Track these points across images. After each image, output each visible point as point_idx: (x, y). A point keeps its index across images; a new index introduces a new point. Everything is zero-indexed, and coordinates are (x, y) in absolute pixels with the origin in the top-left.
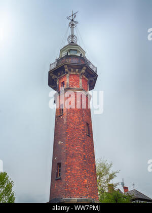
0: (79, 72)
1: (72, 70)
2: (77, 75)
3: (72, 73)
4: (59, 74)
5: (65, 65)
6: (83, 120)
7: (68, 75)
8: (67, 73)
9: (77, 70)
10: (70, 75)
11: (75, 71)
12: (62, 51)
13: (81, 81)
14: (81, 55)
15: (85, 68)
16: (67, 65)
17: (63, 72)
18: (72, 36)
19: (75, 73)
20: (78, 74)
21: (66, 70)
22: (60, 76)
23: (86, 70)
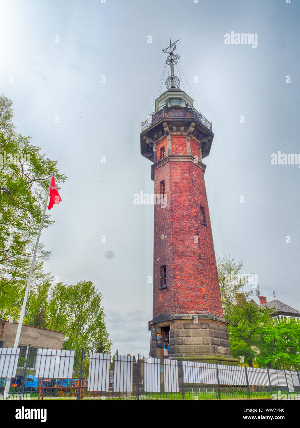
0: (185, 131)
1: (175, 128)
2: (182, 136)
3: (175, 134)
4: (156, 136)
5: (164, 122)
6: (195, 202)
7: (169, 137)
8: (168, 134)
9: (182, 128)
10: (173, 136)
11: (179, 130)
12: (158, 101)
13: (188, 144)
14: (187, 105)
15: (193, 124)
16: (168, 122)
17: (161, 133)
18: (172, 78)
19: (179, 133)
20: (184, 134)
21: (166, 129)
22: (157, 139)
23: (195, 128)
